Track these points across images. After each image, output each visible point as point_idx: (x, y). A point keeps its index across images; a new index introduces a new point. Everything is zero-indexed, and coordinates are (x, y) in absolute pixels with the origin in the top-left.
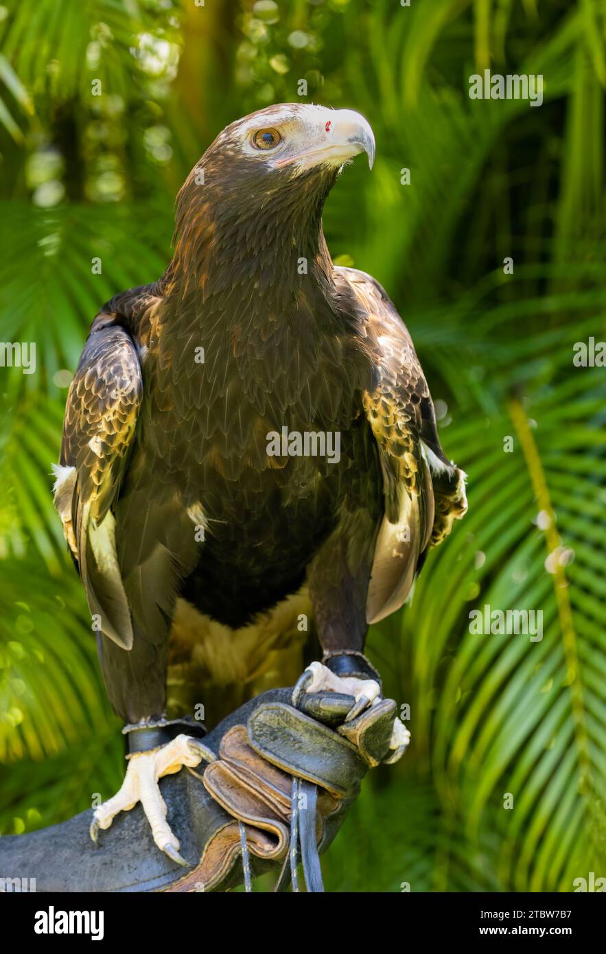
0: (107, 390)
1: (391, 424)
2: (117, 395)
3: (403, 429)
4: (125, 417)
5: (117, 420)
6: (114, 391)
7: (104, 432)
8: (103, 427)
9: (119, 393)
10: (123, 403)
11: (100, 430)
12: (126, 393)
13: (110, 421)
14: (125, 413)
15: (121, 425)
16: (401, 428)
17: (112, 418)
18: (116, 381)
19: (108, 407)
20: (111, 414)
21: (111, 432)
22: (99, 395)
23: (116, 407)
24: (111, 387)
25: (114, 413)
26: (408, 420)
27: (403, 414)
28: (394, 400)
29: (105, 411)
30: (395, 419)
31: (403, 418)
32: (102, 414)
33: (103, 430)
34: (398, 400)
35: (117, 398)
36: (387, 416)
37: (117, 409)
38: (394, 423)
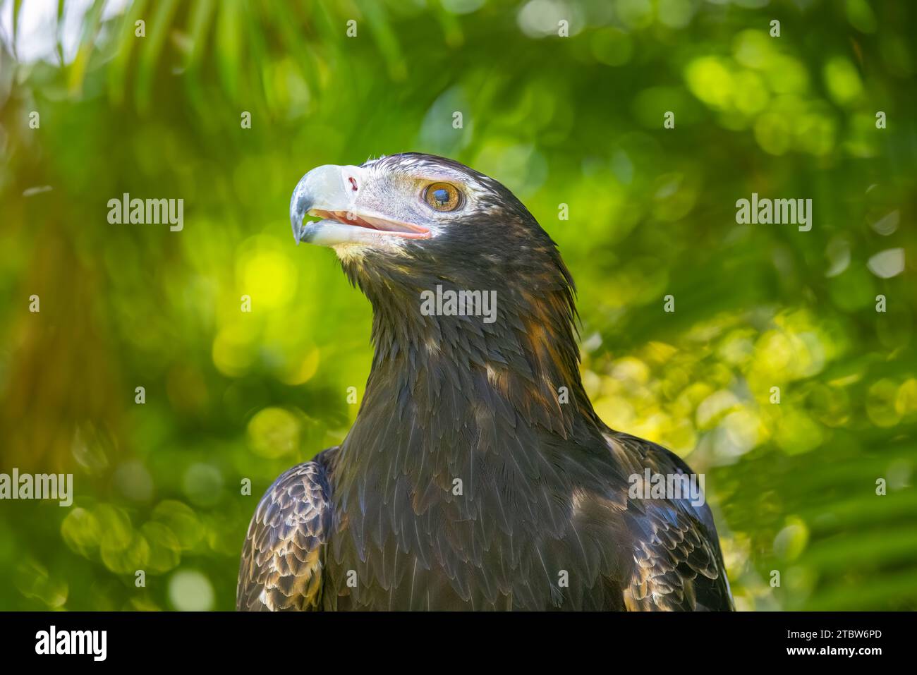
0: (282, 516)
1: (644, 595)
2: (294, 521)
3: (659, 603)
4: (304, 554)
5: (293, 557)
6: (290, 516)
7: (276, 572)
8: (275, 566)
9: (296, 518)
10: (300, 531)
11: (271, 571)
12: (307, 520)
13: (284, 557)
14: (304, 548)
15: (298, 565)
16: (656, 602)
17: (286, 552)
18: (294, 503)
19: (281, 537)
20: (285, 547)
21: (283, 572)
22: (272, 524)
23: (292, 536)
24: (286, 513)
25: (290, 544)
26: (667, 592)
27: (660, 583)
28: (649, 561)
29: (277, 542)
30: (649, 589)
31: (660, 589)
32: (275, 546)
33: (274, 570)
34: (653, 562)
35: (294, 525)
36: (639, 584)
37: (293, 540)
38: (648, 594)
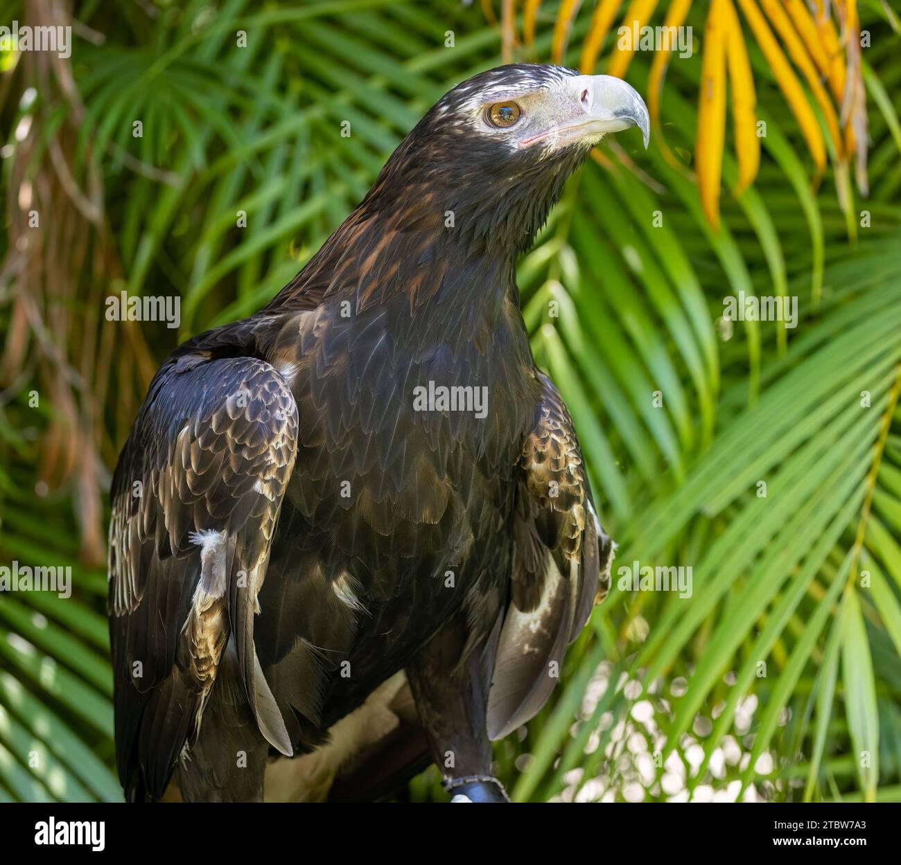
0: (270, 411)
2: (282, 416)
3: (574, 473)
5: (286, 447)
6: (279, 411)
7: (274, 464)
8: (272, 458)
9: (283, 413)
10: (290, 424)
11: (269, 464)
12: (291, 413)
13: (279, 449)
16: (572, 473)
17: (281, 445)
18: (277, 399)
19: (275, 432)
20: (279, 440)
21: (280, 464)
22: (260, 420)
23: (284, 430)
25: (283, 438)
26: (578, 463)
27: (575, 456)
29: (271, 437)
30: (566, 461)
31: (575, 461)
32: (269, 441)
33: (272, 462)
34: (568, 438)
35: (284, 419)
36: (558, 458)
37: (286, 433)
38: (565, 467)
